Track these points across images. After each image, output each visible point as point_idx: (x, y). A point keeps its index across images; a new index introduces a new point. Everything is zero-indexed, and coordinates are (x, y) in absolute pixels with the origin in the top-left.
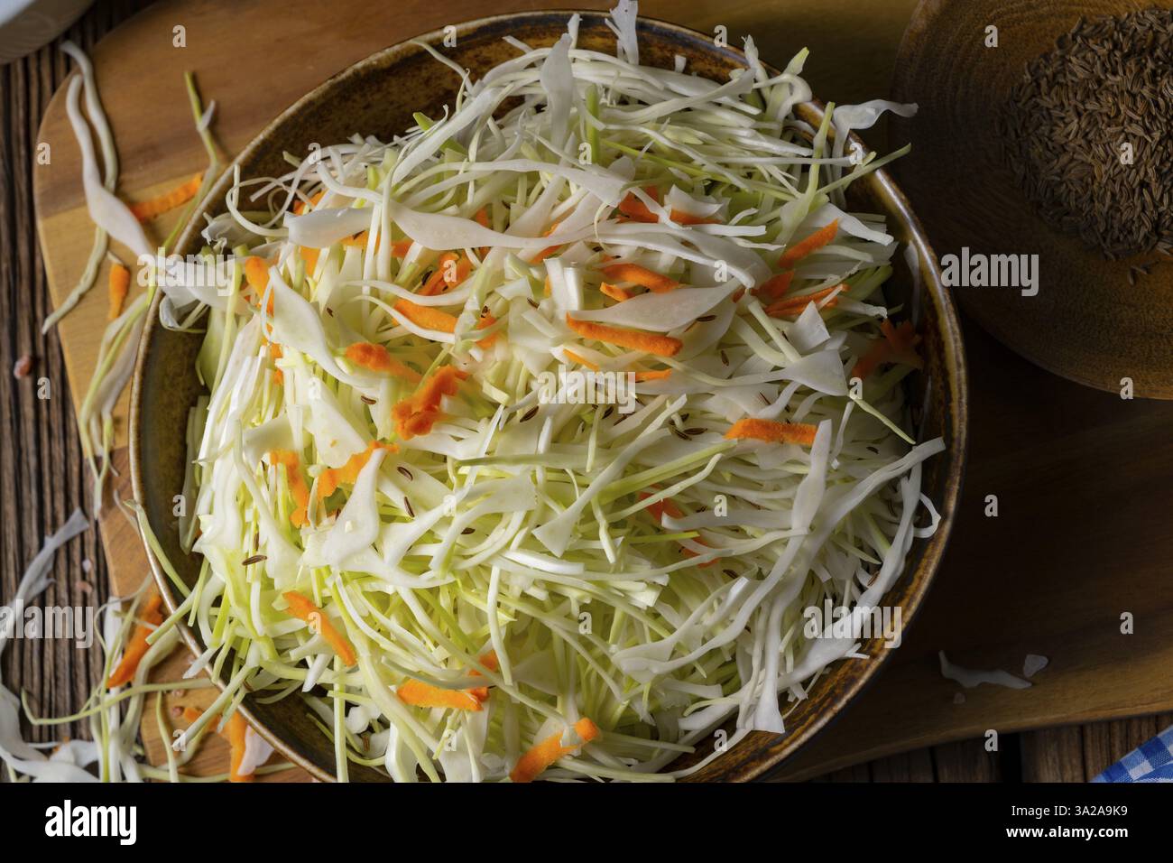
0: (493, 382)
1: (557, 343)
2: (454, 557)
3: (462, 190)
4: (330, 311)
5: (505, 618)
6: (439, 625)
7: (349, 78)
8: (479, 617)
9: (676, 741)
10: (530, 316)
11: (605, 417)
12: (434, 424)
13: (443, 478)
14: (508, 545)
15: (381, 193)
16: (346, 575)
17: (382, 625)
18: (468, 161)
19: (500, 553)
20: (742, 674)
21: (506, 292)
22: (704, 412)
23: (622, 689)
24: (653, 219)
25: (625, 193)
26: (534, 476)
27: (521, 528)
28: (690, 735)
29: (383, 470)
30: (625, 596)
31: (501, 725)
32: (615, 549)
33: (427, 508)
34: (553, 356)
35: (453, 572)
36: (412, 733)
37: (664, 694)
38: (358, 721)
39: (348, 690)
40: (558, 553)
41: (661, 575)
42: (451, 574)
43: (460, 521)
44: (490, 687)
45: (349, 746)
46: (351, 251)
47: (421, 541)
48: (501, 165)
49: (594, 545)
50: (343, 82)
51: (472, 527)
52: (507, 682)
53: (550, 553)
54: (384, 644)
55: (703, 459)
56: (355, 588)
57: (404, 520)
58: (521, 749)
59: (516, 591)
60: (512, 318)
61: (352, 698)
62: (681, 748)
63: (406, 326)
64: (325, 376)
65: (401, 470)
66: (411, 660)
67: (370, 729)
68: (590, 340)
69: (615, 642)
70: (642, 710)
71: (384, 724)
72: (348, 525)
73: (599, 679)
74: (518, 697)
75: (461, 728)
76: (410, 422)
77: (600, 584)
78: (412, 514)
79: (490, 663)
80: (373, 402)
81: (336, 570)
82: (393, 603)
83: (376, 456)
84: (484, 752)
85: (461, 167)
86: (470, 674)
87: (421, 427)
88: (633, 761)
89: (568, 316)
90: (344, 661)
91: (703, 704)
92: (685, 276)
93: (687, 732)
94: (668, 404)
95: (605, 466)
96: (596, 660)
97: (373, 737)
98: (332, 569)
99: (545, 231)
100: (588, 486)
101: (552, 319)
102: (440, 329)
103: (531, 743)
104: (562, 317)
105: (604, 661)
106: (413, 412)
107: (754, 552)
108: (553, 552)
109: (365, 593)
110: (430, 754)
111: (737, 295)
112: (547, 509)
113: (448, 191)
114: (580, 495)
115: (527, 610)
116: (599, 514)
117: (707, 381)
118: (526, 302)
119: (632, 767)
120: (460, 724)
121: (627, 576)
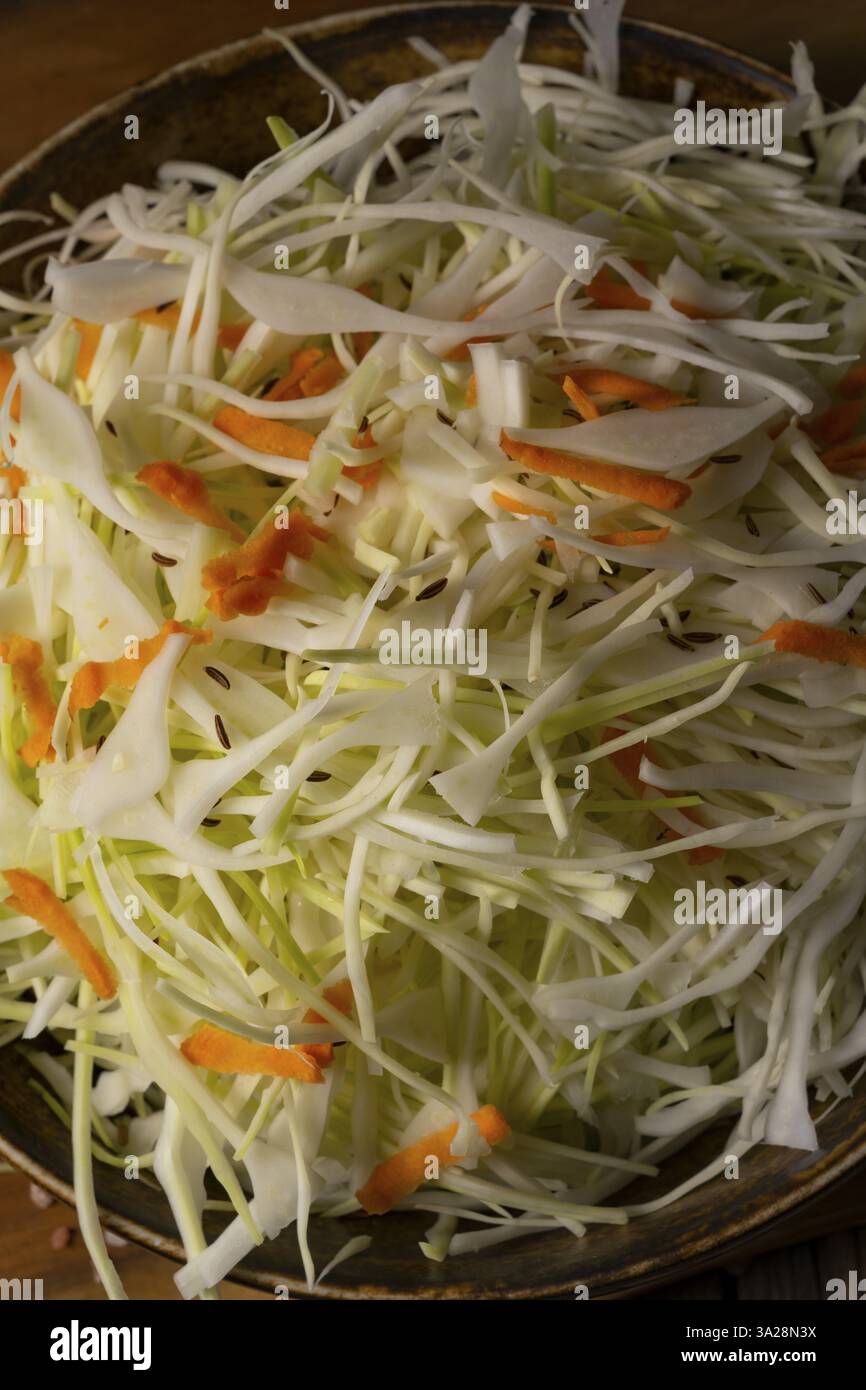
0: (373, 540)
1: (484, 476)
2: (294, 818)
3: (339, 245)
4: (110, 426)
5: (370, 928)
6: (257, 929)
7: (163, 86)
8: (325, 924)
9: (627, 1156)
10: (440, 435)
11: (553, 606)
12: (273, 600)
13: (280, 690)
14: (386, 801)
15: (209, 243)
16: (110, 847)
17: (163, 929)
18: (353, 201)
19: (372, 815)
20: (742, 1051)
21: (402, 399)
22: (713, 610)
23: (551, 1060)
24: (644, 306)
25: (600, 263)
26: (436, 687)
27: (410, 773)
28: (653, 1147)
29: (181, 670)
30: (572, 899)
31: (348, 1112)
32: (567, 813)
33: (251, 734)
34: (474, 503)
35: (290, 844)
36: (202, 1114)
37: (617, 1076)
38: (113, 1095)
39: (101, 1040)
40: (470, 816)
41: (638, 863)
42: (286, 847)
43: (308, 756)
44: (336, 1045)
45: (95, 1137)
46: (151, 333)
47: (236, 791)
48: (404, 210)
49: (533, 807)
50: (154, 92)
51: (325, 770)
52: (365, 1036)
53: (458, 819)
54: (164, 961)
55: (718, 672)
56: (124, 867)
57: (210, 755)
58: (379, 1152)
59: (391, 883)
60: (409, 437)
61: (107, 1054)
62: (636, 1167)
63: (234, 452)
64: (95, 519)
65: (212, 672)
66: (207, 993)
67: (130, 1111)
68: (538, 474)
69: (546, 981)
70: (581, 1098)
71: (154, 1100)
72: (117, 760)
73: (517, 1043)
74: (382, 1061)
75: (283, 1111)
76: (234, 591)
77: (533, 874)
78: (226, 743)
79: (340, 999)
80: (171, 562)
81: (93, 836)
82: (185, 893)
83: (174, 644)
84: (319, 1155)
85: (340, 211)
86: (304, 1020)
87: (251, 601)
88: (559, 1185)
89: (503, 435)
90: (96, 989)
91: (678, 1096)
92: (696, 390)
93: (647, 1140)
94: (658, 588)
95: (555, 676)
96: (513, 1011)
97: (135, 1125)
98: (87, 834)
99: (469, 314)
100: (522, 713)
101: (476, 443)
102: (287, 454)
103: (396, 1144)
104: (494, 438)
105: (525, 1014)
106: (238, 578)
107: (782, 843)
108: (465, 817)
109: (140, 878)
110: (228, 1151)
111: (775, 428)
112: (453, 743)
113: (315, 247)
114: (511, 724)
115: (404, 915)
116: (541, 758)
117: (725, 555)
118: (434, 415)
119: (557, 1195)
120: (281, 1106)
121: (579, 863)
